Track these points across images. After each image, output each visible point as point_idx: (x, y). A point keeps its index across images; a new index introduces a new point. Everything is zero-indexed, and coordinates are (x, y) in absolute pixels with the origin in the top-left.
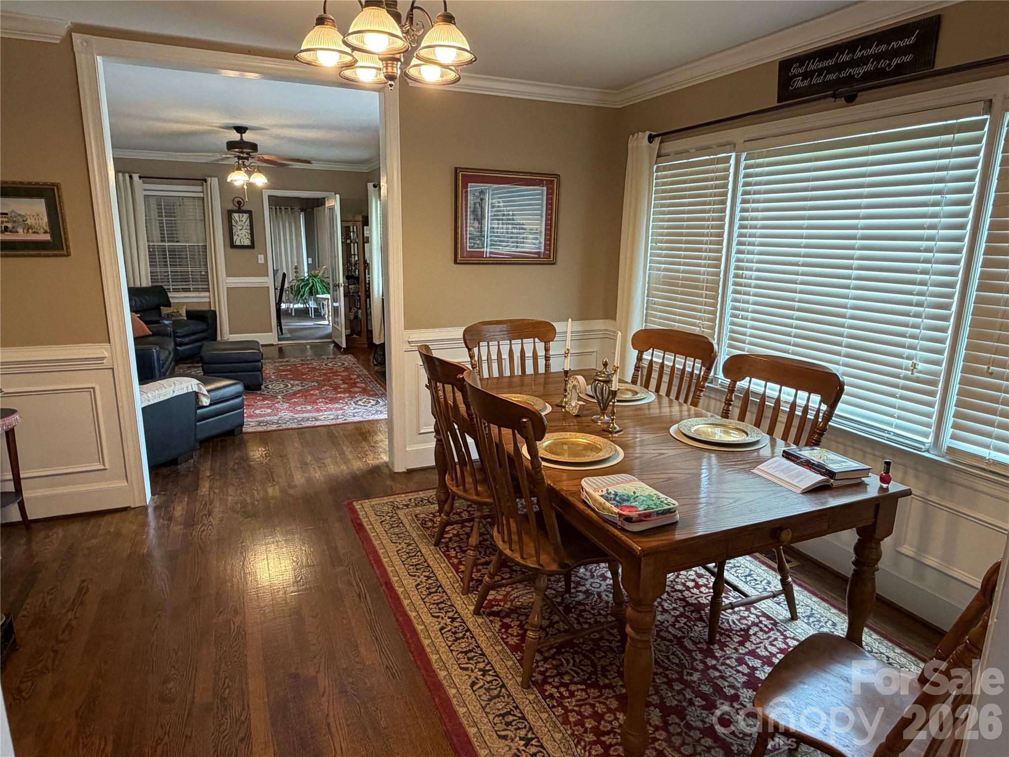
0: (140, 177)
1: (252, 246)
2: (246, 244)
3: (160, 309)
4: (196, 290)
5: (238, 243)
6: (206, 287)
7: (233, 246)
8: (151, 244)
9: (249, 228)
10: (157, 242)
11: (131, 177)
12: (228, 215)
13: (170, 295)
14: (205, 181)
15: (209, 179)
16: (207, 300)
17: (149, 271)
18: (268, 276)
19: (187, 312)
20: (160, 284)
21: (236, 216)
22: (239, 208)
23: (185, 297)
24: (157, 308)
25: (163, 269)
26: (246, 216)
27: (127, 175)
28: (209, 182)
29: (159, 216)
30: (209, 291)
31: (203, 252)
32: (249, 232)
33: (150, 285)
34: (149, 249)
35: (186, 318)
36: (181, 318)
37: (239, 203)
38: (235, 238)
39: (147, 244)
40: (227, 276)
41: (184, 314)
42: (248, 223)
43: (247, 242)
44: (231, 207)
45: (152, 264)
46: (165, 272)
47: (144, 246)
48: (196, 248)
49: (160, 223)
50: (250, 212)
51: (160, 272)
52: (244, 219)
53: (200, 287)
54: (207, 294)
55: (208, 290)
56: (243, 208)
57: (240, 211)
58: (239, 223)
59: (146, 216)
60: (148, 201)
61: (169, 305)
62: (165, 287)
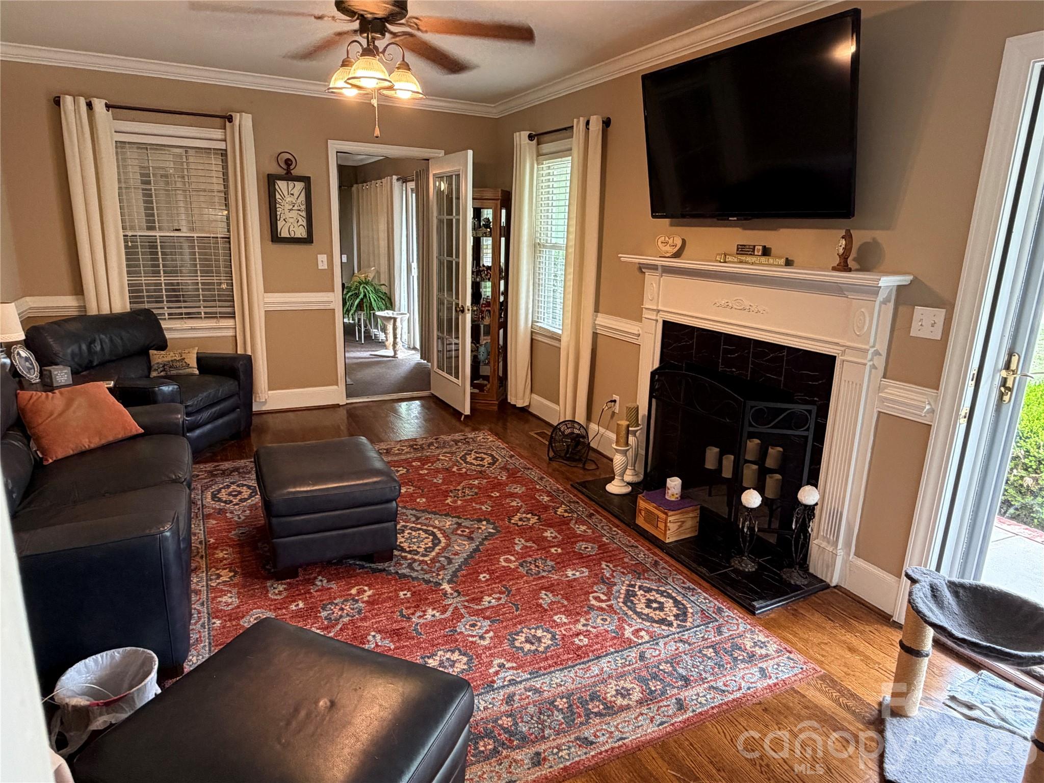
0: (108, 107)
1: (308, 240)
2: (298, 235)
3: (148, 355)
4: (210, 316)
5: (284, 234)
6: (229, 310)
7: (276, 238)
8: (130, 234)
9: (303, 207)
10: (141, 229)
11: (89, 105)
12: (269, 183)
13: (164, 325)
14: (230, 119)
15: (237, 117)
16: (230, 333)
17: (126, 283)
18: (333, 291)
19: (199, 360)
20: (147, 306)
21: (281, 185)
22: (288, 171)
23: (192, 329)
24: (143, 353)
25: (152, 280)
26: (300, 186)
27: (82, 101)
28: (237, 122)
29: (144, 183)
30: (234, 317)
31: (224, 249)
32: (304, 214)
33: (128, 308)
34: (126, 241)
35: (197, 372)
36: (188, 371)
37: (288, 162)
38: (280, 224)
39: (121, 234)
40: (266, 291)
41: (194, 364)
42: (303, 198)
43: (301, 233)
44: (274, 169)
45: (132, 268)
46: (156, 285)
47: (117, 238)
48: (212, 241)
49: (144, 195)
50: (306, 180)
51: (147, 285)
52: (296, 192)
53: (219, 310)
54: (230, 323)
55: (232, 316)
56: (295, 172)
57: (289, 177)
58: (288, 199)
59: (119, 181)
60: (124, 153)
61: (162, 345)
62: (155, 311)
